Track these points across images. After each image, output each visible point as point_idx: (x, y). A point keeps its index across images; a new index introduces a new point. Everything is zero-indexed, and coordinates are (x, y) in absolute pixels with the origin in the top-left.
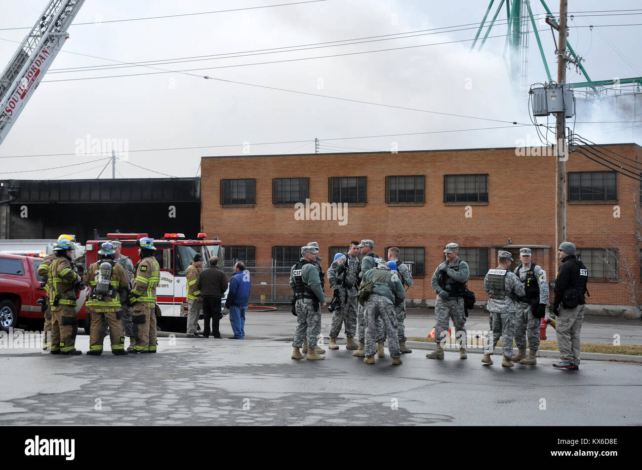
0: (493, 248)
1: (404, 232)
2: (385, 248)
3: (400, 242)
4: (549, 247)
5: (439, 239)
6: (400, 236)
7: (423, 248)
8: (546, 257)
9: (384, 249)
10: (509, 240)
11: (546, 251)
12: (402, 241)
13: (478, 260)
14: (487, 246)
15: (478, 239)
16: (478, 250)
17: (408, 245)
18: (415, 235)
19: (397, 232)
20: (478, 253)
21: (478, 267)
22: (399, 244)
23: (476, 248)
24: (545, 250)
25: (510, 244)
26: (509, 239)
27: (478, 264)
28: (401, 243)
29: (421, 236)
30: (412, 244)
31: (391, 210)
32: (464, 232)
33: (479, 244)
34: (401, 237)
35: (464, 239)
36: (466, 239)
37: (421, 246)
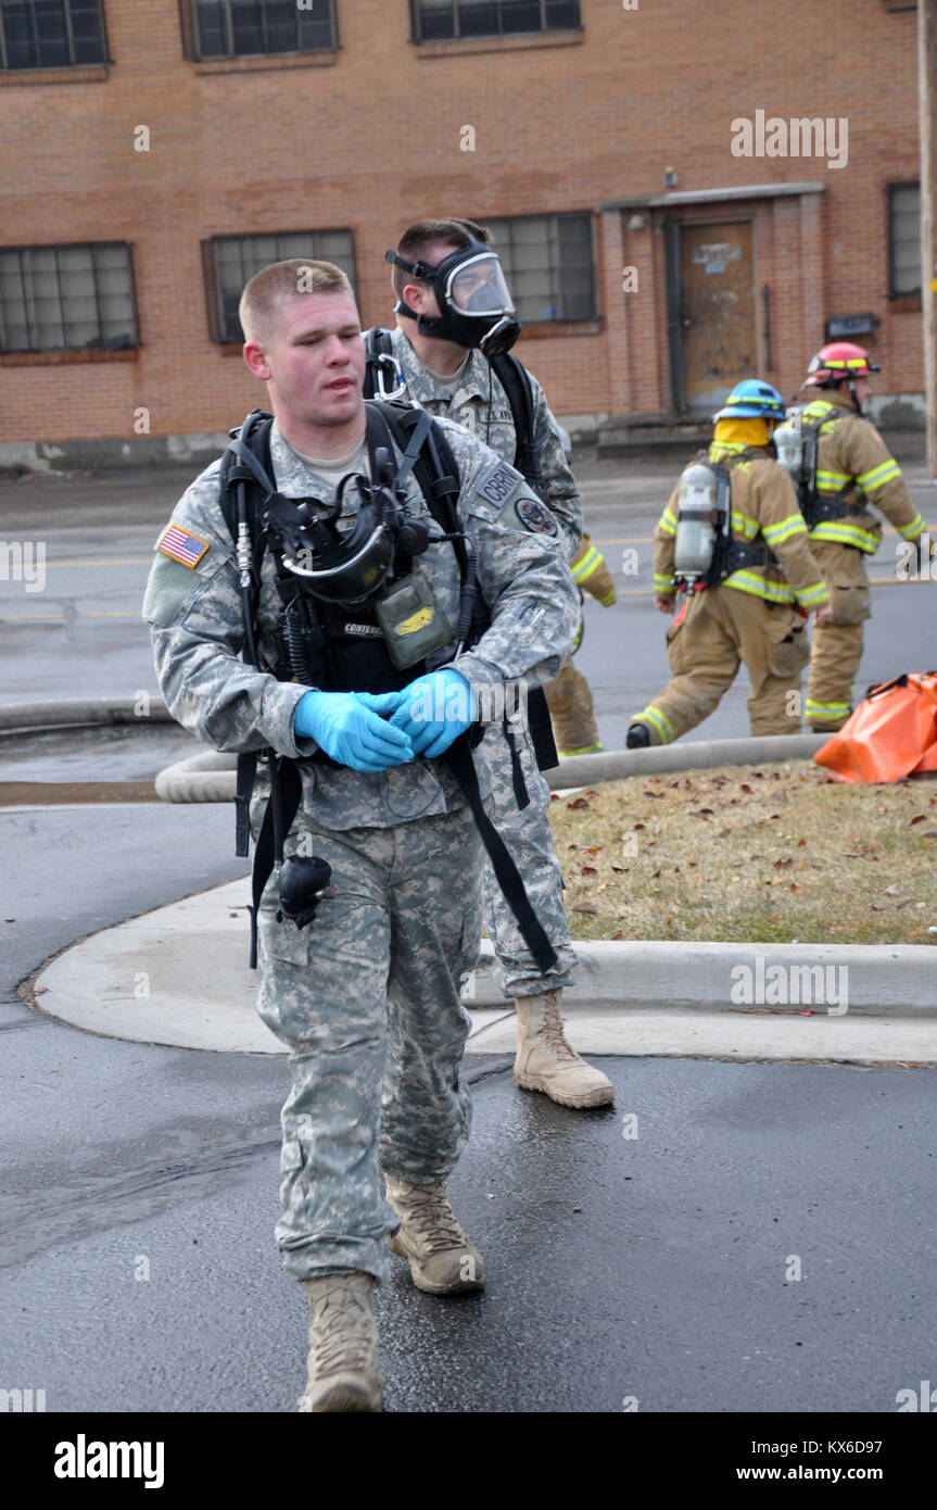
0: (610, 209)
1: (267, 176)
2: (203, 243)
3: (258, 213)
4: (818, 186)
5: (405, 191)
6: (252, 192)
7: (346, 232)
8: (811, 226)
9: (197, 245)
10: (669, 176)
11: (810, 206)
12: (265, 210)
13: (556, 262)
14: (587, 205)
15: (548, 180)
16: (555, 224)
17: (288, 223)
18: (312, 184)
19: (240, 175)
20: (555, 233)
21: (557, 290)
22: (254, 223)
23: (546, 217)
24: (804, 201)
25: (673, 188)
26: (669, 169)
27: (557, 277)
28: (261, 219)
29: (334, 185)
30: (306, 220)
31: (209, 89)
32: (496, 159)
33: (557, 201)
34: (257, 195)
35: (498, 186)
36: (508, 183)
37: (337, 223)
